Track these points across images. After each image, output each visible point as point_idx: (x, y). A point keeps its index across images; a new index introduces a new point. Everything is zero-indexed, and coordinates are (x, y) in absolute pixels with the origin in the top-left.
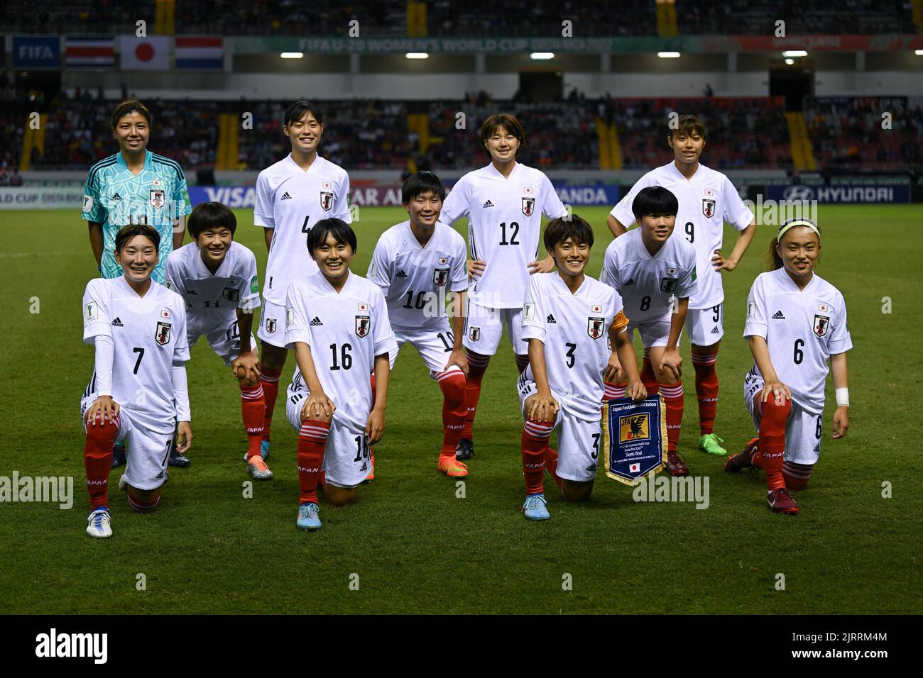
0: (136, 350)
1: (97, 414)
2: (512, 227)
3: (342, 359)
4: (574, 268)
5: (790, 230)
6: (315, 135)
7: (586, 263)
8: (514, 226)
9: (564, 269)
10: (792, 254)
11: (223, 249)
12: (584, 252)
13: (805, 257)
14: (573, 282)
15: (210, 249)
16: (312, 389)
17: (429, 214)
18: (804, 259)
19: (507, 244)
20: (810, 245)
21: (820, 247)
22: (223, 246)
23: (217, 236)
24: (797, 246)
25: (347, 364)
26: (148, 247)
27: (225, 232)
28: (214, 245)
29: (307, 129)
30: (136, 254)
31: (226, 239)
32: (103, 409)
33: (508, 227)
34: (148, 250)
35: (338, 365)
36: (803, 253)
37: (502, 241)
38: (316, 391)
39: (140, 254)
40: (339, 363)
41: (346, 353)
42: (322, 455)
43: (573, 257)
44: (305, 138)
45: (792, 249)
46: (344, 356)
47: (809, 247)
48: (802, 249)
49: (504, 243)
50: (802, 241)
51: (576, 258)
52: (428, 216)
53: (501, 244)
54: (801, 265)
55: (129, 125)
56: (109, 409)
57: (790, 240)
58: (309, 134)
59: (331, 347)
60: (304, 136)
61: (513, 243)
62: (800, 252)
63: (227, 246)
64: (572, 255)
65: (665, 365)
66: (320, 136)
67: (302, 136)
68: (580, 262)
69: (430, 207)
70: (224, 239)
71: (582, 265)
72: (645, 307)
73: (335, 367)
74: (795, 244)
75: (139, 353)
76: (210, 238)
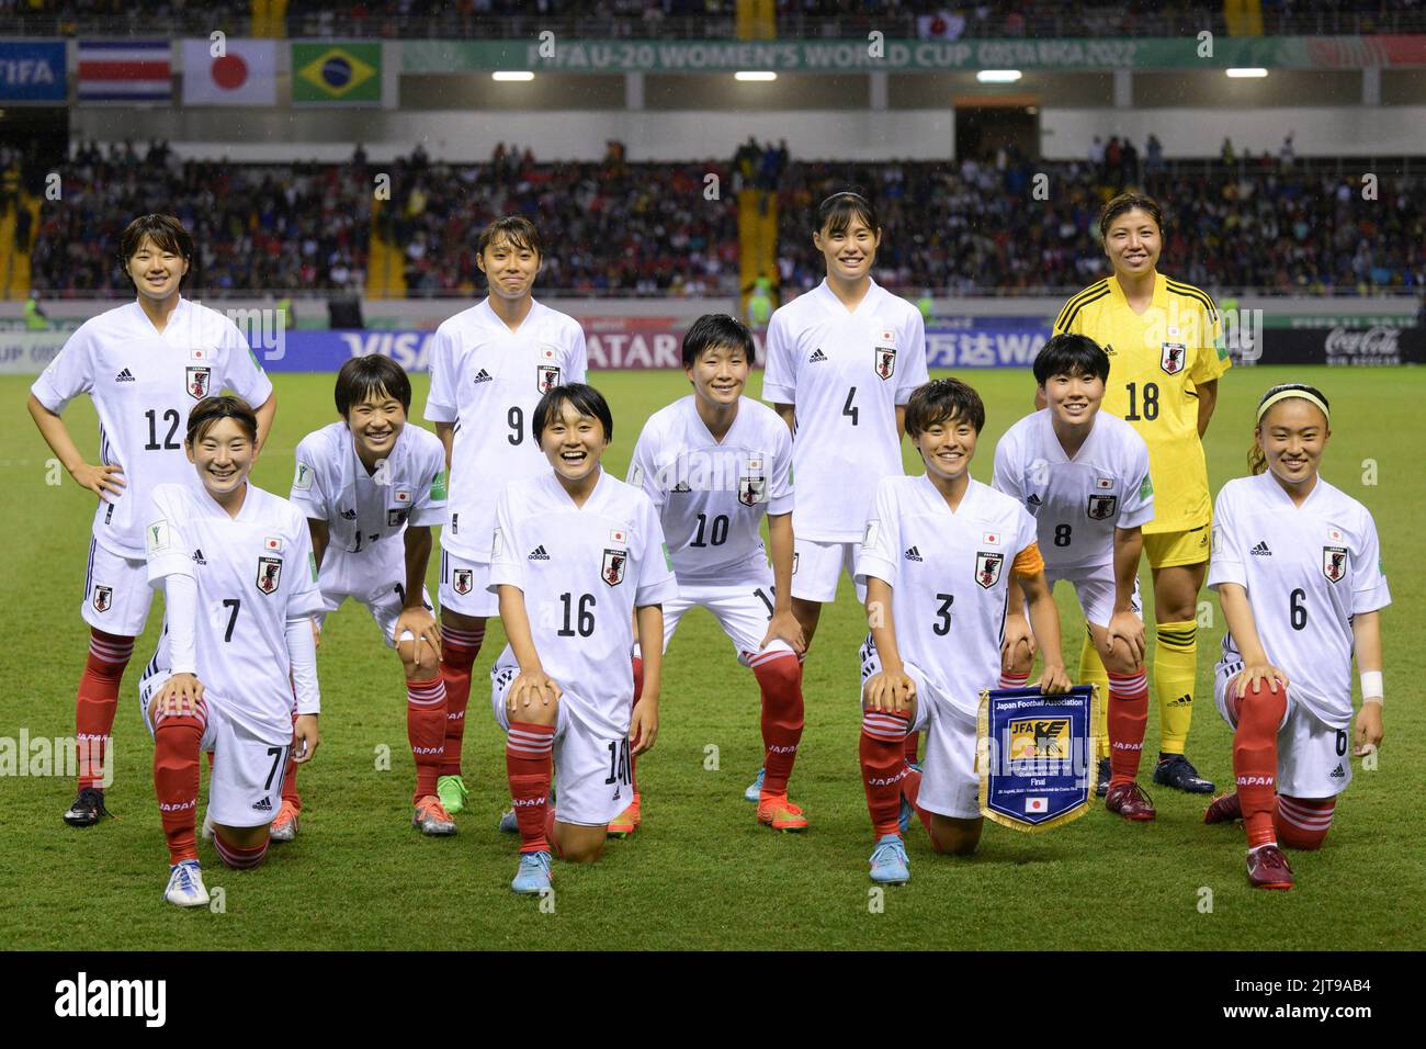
0: (227, 603)
1: (171, 700)
2: (166, 418)
3: (579, 618)
4: (952, 466)
5: (1276, 406)
6: (865, 254)
7: (970, 458)
8: (172, 417)
9: (934, 469)
10: (1280, 445)
11: (389, 433)
12: (967, 439)
13: (1302, 451)
14: (950, 488)
15: (368, 434)
16: (524, 664)
17: (725, 384)
18: (1300, 455)
19: (158, 447)
20: (1308, 432)
21: (1328, 433)
22: (389, 428)
23: (378, 412)
24: (1287, 433)
25: (586, 628)
26: (237, 438)
27: (391, 405)
28: (374, 428)
29: (851, 243)
30: (218, 449)
31: (395, 416)
32: (179, 691)
33: (159, 418)
34: (237, 442)
35: (571, 629)
36: (1297, 445)
37: (149, 443)
38: (532, 668)
39: (223, 448)
40: (574, 626)
41: (586, 610)
42: (549, 775)
43: (947, 447)
44: (847, 258)
45: (1282, 438)
46: (583, 614)
47: (1308, 435)
48: (1296, 438)
49: (153, 446)
50: (1295, 425)
51: (952, 449)
52: (725, 387)
53: (148, 447)
54: (1297, 464)
55: (1125, 232)
56: (189, 691)
57: (1276, 423)
58: (855, 252)
59: (563, 598)
60: (847, 255)
61: (169, 446)
62: (1292, 443)
63: (395, 429)
64: (945, 444)
65: (1115, 636)
66: (873, 254)
67: (843, 255)
68: (961, 455)
69: (729, 372)
70: (390, 417)
71: (963, 460)
72: (1063, 540)
73: (567, 632)
74: (1283, 429)
75: (231, 607)
76: (365, 416)
